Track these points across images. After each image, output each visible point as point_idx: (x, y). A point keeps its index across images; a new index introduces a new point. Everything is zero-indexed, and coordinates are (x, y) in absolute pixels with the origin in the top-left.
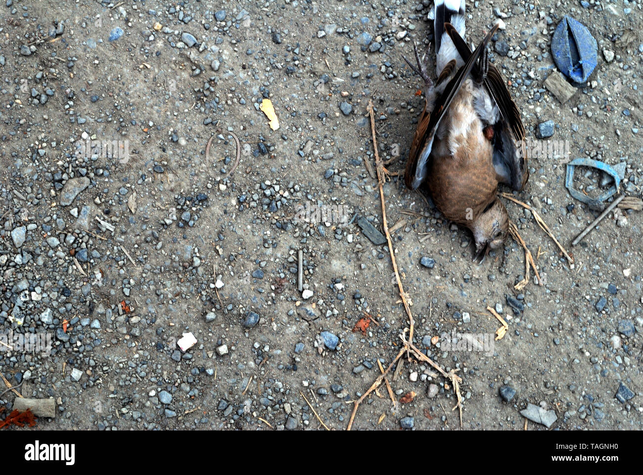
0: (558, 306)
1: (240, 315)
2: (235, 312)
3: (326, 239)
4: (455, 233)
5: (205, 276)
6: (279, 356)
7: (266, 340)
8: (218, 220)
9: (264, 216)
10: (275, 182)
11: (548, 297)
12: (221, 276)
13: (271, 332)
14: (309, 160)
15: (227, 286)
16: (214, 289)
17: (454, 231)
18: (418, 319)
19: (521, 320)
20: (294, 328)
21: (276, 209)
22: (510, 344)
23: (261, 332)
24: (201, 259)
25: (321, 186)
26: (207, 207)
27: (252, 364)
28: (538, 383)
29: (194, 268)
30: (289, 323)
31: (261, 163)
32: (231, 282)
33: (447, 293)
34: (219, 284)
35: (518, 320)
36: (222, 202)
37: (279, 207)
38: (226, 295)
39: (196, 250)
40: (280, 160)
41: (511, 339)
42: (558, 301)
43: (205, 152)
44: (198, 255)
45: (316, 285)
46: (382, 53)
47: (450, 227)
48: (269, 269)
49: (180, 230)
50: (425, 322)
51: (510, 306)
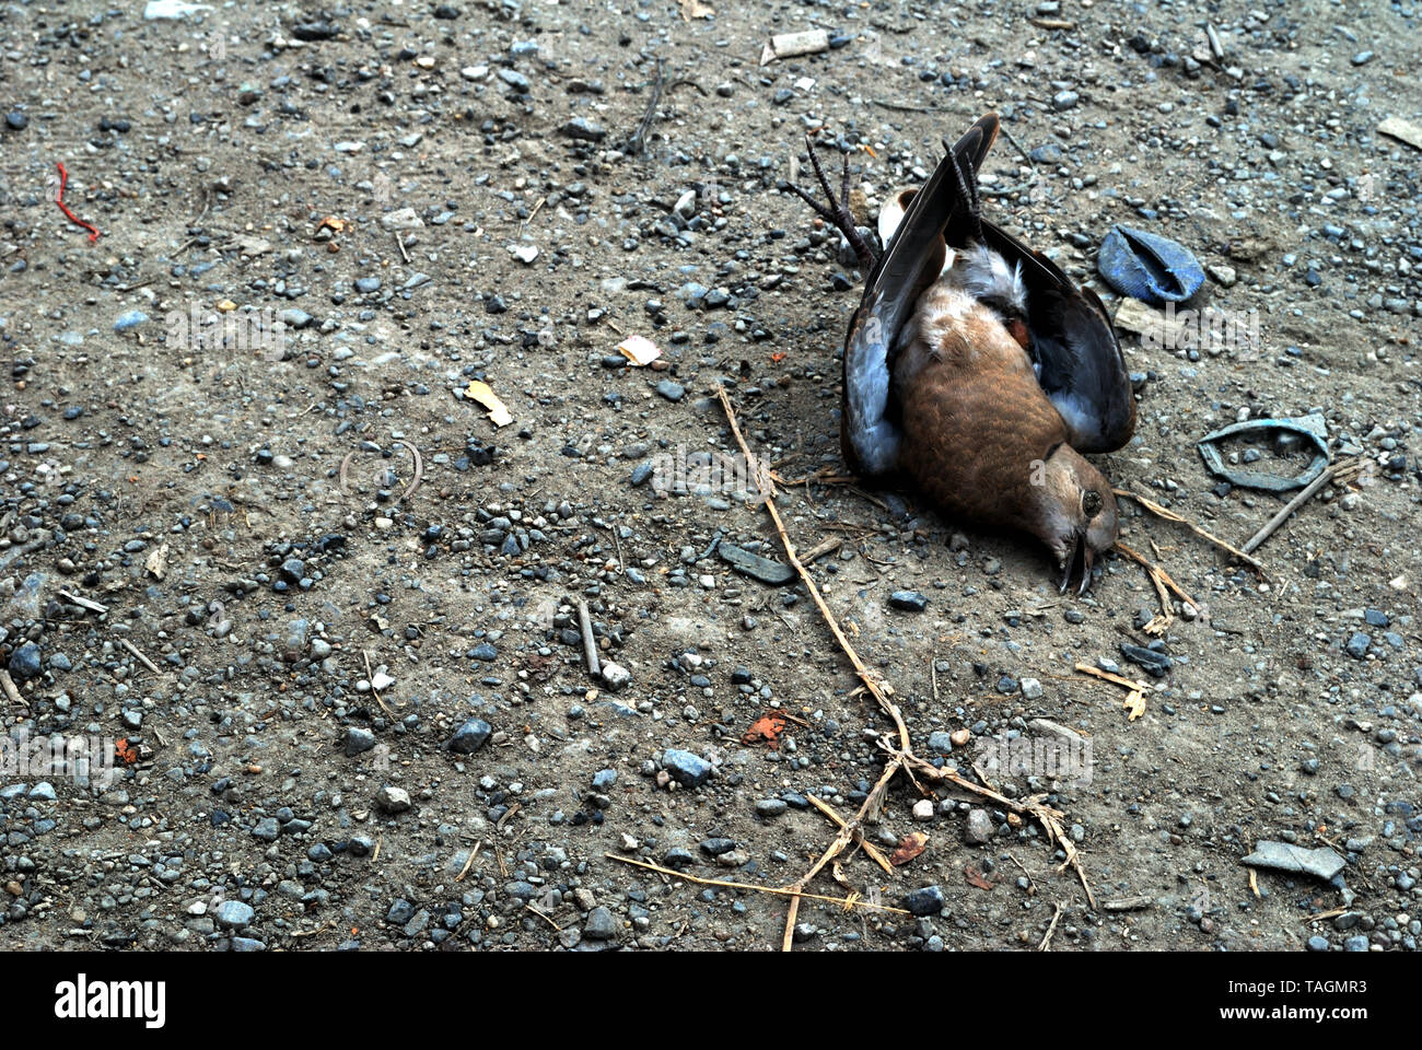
0: (1254, 657)
1: (440, 731)
2: (426, 728)
3: (648, 586)
4: (964, 553)
5: (342, 672)
6: (551, 800)
7: (512, 772)
8: (375, 575)
9: (488, 561)
10: (510, 505)
11: (1223, 642)
12: (385, 667)
13: (526, 754)
14: (591, 462)
15: (401, 683)
16: (370, 691)
17: (959, 550)
18: (908, 707)
19: (1171, 686)
20: (586, 743)
21: (517, 549)
22: (1156, 730)
23: (498, 758)
24: (331, 642)
25: (624, 502)
26: (345, 557)
27: (479, 822)
28: (1253, 796)
29: (313, 661)
30: (571, 735)
31: (475, 479)
32: (411, 675)
33: (970, 647)
34: (381, 680)
35: (1162, 686)
36: (383, 548)
37: (526, 546)
38: (401, 700)
39: (320, 626)
40: (521, 471)
41: (1155, 721)
42: (1251, 649)
43: (338, 473)
44: (324, 635)
45: (635, 664)
46: (733, 309)
47: (948, 544)
48: (509, 643)
49: (278, 597)
50: (927, 709)
51: (1136, 663)
